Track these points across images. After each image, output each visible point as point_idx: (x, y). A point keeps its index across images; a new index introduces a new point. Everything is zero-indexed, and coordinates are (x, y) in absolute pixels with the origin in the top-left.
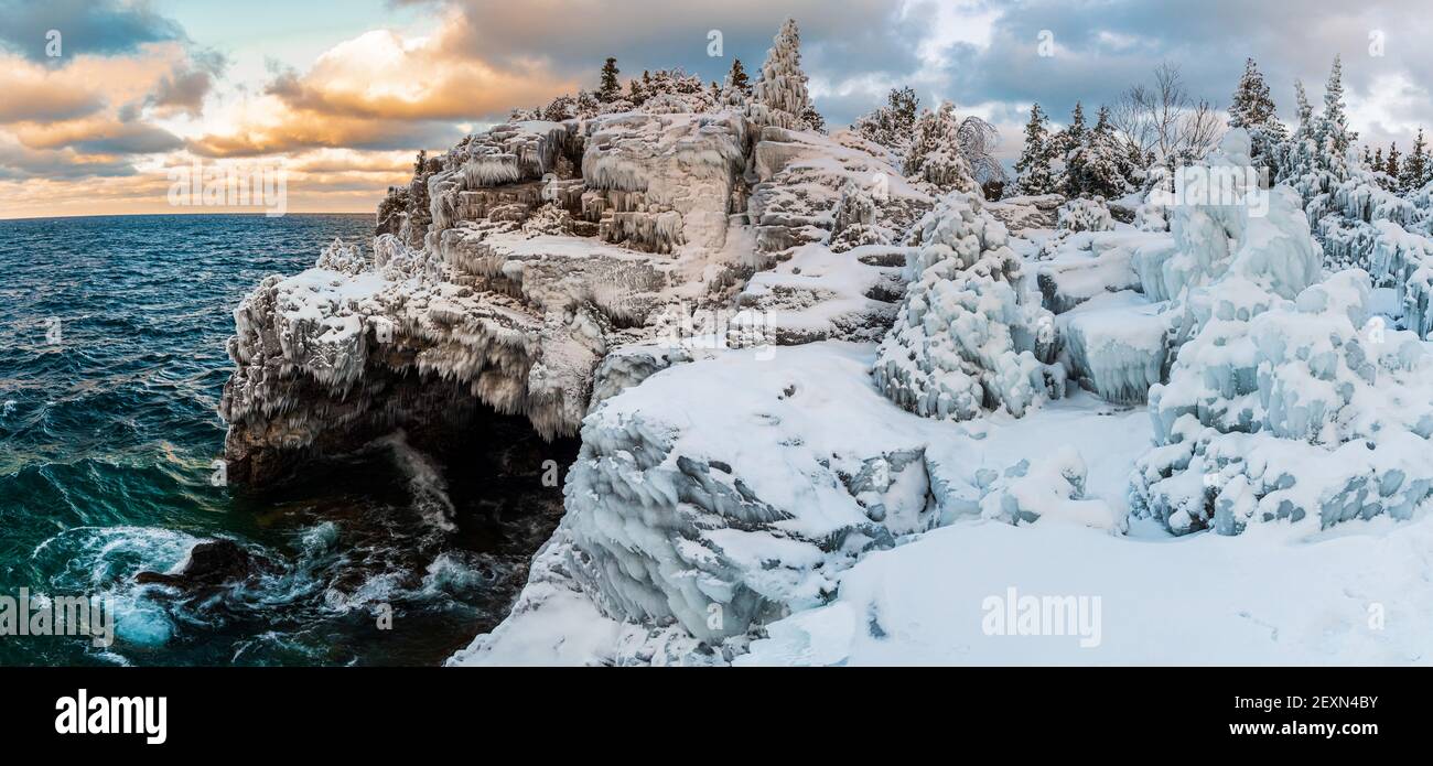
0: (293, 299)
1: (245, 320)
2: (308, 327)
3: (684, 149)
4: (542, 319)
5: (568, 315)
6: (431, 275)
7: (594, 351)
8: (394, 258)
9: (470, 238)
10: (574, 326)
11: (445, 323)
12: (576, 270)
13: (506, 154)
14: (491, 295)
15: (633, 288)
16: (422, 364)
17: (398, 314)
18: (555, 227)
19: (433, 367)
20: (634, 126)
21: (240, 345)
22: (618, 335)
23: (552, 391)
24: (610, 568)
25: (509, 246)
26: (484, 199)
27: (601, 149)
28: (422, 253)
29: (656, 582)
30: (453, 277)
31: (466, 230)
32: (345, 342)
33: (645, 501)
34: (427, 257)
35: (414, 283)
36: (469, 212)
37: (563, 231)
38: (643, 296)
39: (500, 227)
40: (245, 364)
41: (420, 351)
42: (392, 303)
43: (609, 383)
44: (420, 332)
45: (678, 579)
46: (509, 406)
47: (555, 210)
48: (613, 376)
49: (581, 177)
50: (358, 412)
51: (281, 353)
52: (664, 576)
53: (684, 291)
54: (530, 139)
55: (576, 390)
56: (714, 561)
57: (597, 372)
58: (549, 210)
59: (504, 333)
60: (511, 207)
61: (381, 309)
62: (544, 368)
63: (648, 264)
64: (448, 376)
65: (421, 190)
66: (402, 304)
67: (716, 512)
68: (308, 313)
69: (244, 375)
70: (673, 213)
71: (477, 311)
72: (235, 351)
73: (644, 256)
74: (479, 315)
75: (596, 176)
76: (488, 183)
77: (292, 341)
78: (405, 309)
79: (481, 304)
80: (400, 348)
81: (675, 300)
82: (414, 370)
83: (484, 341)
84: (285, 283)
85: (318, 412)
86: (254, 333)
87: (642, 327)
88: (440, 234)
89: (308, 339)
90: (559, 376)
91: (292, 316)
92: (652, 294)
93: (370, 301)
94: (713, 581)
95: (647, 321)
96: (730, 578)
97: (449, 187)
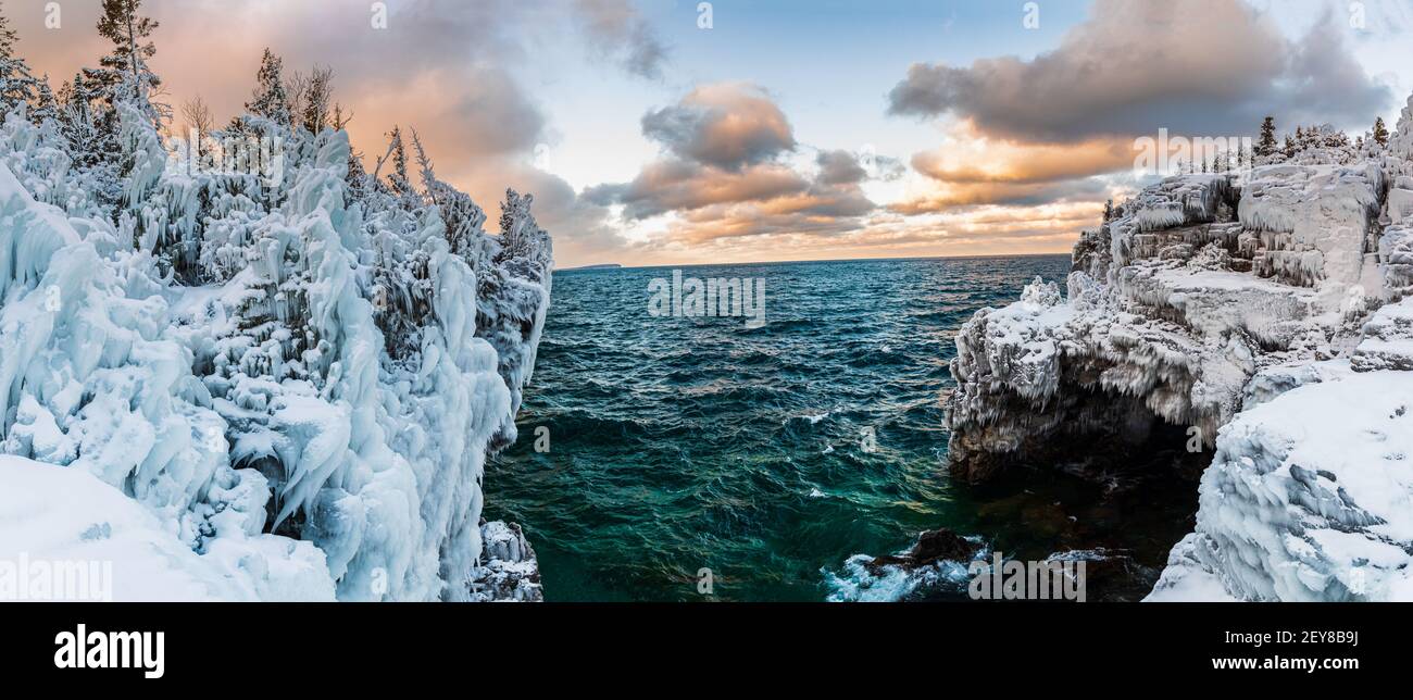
0: (1000, 327)
1: (963, 344)
2: (1012, 351)
3: (1325, 196)
4: (1202, 343)
5: (1224, 339)
6: (1113, 305)
7: (1245, 371)
8: (1083, 291)
9: (1143, 274)
10: (1228, 349)
11: (1122, 346)
12: (1230, 301)
13: (1174, 202)
14: (1160, 322)
15: (1279, 316)
16: (1105, 381)
17: (1085, 339)
18: (1215, 263)
19: (1114, 384)
20: (1283, 176)
21: (960, 364)
22: (1266, 358)
23: (1210, 405)
24: (1232, 555)
25: (1176, 280)
26: (1155, 241)
27: (1254, 196)
28: (1107, 287)
29: (1267, 570)
30: (1129, 307)
31: (1139, 267)
32: (1042, 363)
33: (1261, 501)
34: (1111, 290)
35: (1099, 312)
36: (1143, 252)
37: (1222, 267)
38: (1287, 323)
39: (1168, 264)
40: (964, 381)
41: (1103, 370)
42: (1080, 329)
43: (1255, 398)
44: (1103, 354)
45: (1282, 568)
46: (1177, 417)
47: (1215, 248)
48: (1258, 393)
49: (1237, 221)
50: (1056, 421)
51: (990, 372)
52: (1272, 565)
53: (1325, 320)
54: (1194, 188)
55: (1229, 404)
56: (1314, 556)
57: (1245, 390)
58: (1211, 248)
59: (1171, 355)
60: (1178, 247)
61: (1071, 335)
62: (1203, 385)
63: (1294, 295)
64: (1126, 392)
65: (1106, 232)
66: (1087, 331)
67: (1320, 514)
68: (1011, 339)
69: (963, 391)
70: (1316, 252)
71: (1149, 336)
72: (956, 370)
73: (1290, 289)
74: (1150, 340)
75: (1250, 220)
76: (1159, 227)
77: (999, 363)
78: (1090, 335)
79: (1152, 330)
80: (1087, 368)
81: (1316, 328)
82: (1099, 386)
83: (1155, 362)
84: (993, 314)
85: (1022, 421)
86: (971, 356)
87: (1287, 351)
88: (1118, 271)
89: (1012, 360)
90: (1218, 392)
91: (999, 342)
92: (1295, 322)
93: (1063, 328)
94: (1311, 573)
95: (1291, 346)
96: (1325, 571)
97: (1126, 231)
